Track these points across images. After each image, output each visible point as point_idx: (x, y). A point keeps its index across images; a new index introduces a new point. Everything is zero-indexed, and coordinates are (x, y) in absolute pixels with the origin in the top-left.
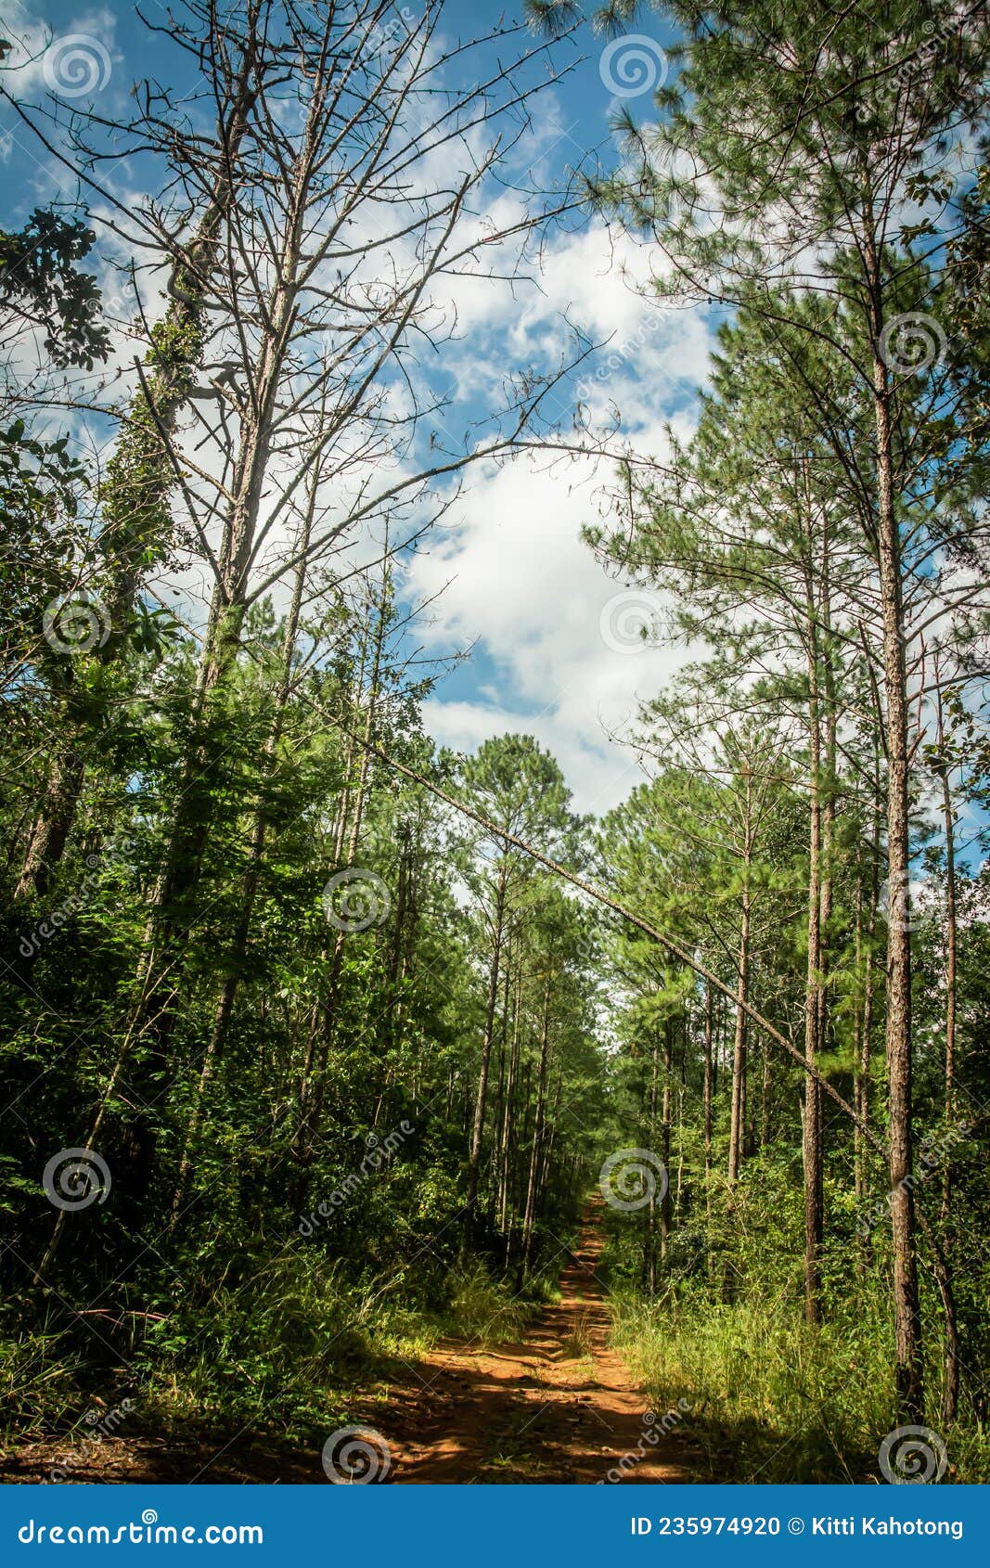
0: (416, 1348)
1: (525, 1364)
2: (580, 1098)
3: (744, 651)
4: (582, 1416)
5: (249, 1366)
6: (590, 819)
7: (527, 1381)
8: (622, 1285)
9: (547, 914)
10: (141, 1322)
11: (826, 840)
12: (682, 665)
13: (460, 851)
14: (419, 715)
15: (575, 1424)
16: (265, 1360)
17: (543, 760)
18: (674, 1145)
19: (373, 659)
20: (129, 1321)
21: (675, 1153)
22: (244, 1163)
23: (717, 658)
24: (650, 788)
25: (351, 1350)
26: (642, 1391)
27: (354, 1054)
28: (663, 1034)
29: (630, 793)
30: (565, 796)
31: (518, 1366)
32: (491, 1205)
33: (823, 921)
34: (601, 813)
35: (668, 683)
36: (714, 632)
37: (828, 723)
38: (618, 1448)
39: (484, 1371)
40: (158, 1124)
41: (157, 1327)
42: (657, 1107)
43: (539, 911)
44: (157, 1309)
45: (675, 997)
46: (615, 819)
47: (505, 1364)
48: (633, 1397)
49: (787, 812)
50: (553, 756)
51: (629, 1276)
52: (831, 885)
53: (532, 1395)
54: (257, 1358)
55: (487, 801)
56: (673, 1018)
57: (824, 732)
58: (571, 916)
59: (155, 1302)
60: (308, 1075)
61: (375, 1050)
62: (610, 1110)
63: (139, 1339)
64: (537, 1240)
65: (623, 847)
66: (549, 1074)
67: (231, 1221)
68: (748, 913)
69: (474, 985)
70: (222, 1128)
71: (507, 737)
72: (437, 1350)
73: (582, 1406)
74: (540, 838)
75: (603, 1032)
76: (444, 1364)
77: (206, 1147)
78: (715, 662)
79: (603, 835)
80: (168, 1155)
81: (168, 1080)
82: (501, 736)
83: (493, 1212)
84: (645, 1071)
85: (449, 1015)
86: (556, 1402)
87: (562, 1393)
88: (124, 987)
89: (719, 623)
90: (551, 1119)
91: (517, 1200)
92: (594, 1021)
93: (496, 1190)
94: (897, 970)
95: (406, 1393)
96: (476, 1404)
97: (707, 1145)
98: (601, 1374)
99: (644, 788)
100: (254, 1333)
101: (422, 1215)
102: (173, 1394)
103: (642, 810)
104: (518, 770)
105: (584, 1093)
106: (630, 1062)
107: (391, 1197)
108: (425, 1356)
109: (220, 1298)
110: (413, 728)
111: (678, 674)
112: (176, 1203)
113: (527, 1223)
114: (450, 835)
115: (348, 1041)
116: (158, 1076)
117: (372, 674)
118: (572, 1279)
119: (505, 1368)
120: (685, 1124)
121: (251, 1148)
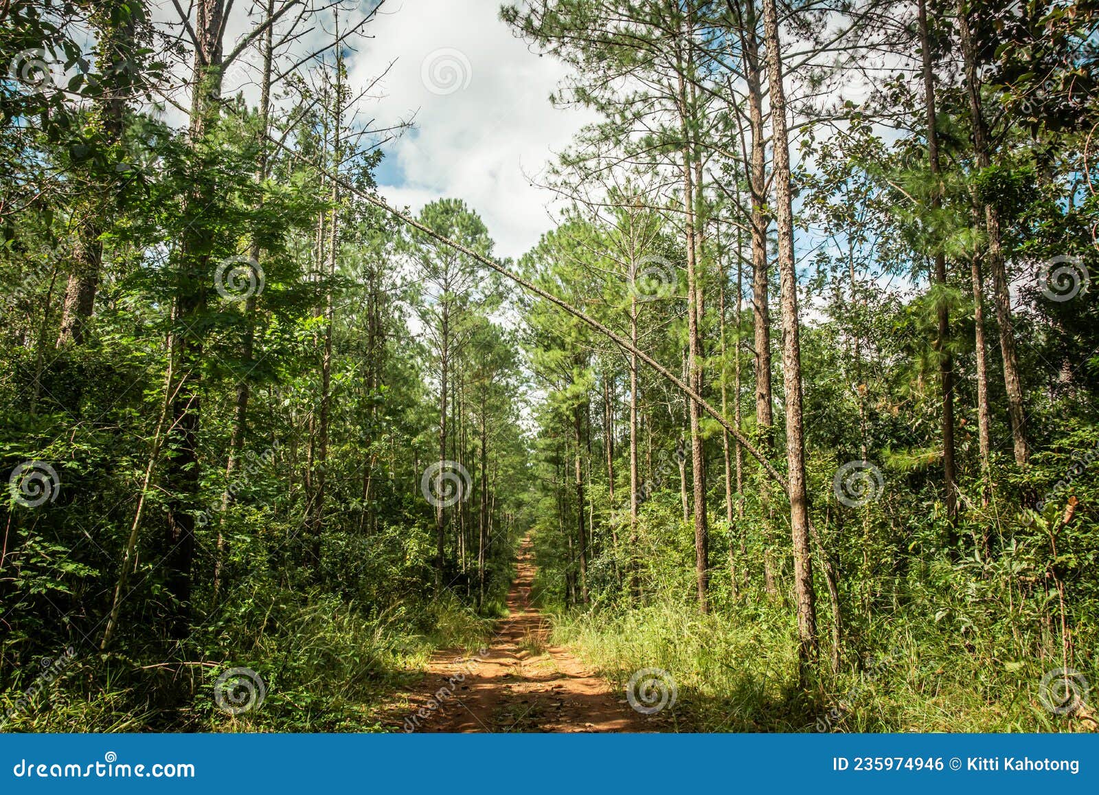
0: (419, 661)
1: (502, 665)
2: (511, 472)
3: (629, 115)
4: (561, 701)
5: (294, 697)
6: (509, 261)
7: (509, 678)
8: (551, 600)
9: (480, 337)
10: (197, 670)
11: (698, 259)
12: (582, 126)
13: (412, 294)
14: (374, 179)
15: (558, 708)
16: (307, 689)
17: (470, 218)
18: (587, 498)
19: (334, 131)
20: (188, 670)
21: (587, 504)
22: (269, 537)
23: (608, 121)
24: (555, 234)
25: (372, 670)
26: (598, 675)
27: (346, 447)
28: (573, 419)
29: (540, 239)
30: (489, 245)
31: (497, 667)
32: (455, 552)
33: (698, 321)
34: (517, 256)
35: (571, 142)
36: (603, 102)
37: (696, 169)
38: (597, 722)
39: (474, 673)
40: (193, 507)
41: (212, 672)
42: (571, 473)
43: (474, 334)
44: (210, 658)
45: (582, 389)
46: (528, 260)
47: (487, 666)
48: (592, 681)
49: (659, 245)
50: (478, 213)
51: (556, 594)
52: (704, 292)
53: (517, 688)
54: (301, 688)
55: (429, 252)
56: (580, 406)
57: (694, 177)
58: (498, 337)
59: (207, 653)
60: (312, 465)
61: (363, 444)
62: (534, 478)
63: (198, 684)
64: (488, 574)
65: (536, 280)
66: (490, 455)
67: (263, 581)
68: (635, 321)
69: (428, 395)
70: (248, 511)
71: (442, 201)
72: (435, 661)
73: (558, 693)
74: (471, 278)
75: (525, 422)
76: (443, 671)
77: (238, 526)
78: (607, 125)
79: (521, 272)
80: (206, 536)
81: (197, 469)
82: (437, 201)
83: (456, 557)
84: (560, 448)
85: (411, 416)
86: (536, 691)
87: (539, 684)
88: (150, 396)
89: (608, 94)
90: (491, 489)
91: (473, 549)
92: (518, 415)
93: (456, 541)
94: (788, 338)
95: (421, 698)
96: (477, 700)
97: (611, 496)
98: (561, 666)
99: (551, 233)
100: (295, 668)
101: (408, 564)
102: (233, 725)
103: (547, 251)
104: (452, 226)
105: (514, 468)
106: (548, 441)
107: (385, 552)
108: (427, 667)
109: (263, 643)
110: (369, 191)
111: (579, 133)
112: (217, 572)
113: (480, 564)
114: (403, 278)
115: (340, 438)
116: (188, 467)
117: (334, 144)
118: (515, 600)
119: (489, 669)
120: (593, 482)
121: (273, 525)
